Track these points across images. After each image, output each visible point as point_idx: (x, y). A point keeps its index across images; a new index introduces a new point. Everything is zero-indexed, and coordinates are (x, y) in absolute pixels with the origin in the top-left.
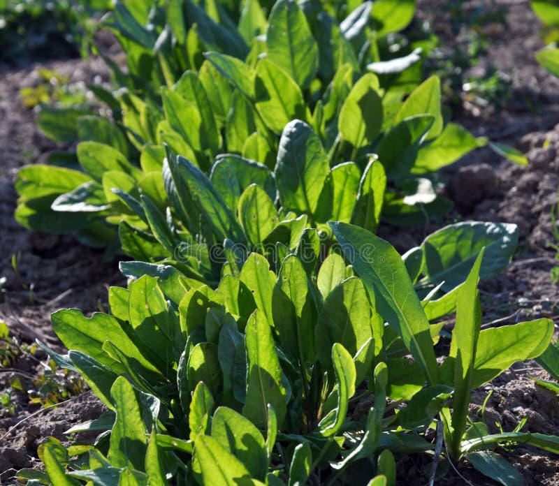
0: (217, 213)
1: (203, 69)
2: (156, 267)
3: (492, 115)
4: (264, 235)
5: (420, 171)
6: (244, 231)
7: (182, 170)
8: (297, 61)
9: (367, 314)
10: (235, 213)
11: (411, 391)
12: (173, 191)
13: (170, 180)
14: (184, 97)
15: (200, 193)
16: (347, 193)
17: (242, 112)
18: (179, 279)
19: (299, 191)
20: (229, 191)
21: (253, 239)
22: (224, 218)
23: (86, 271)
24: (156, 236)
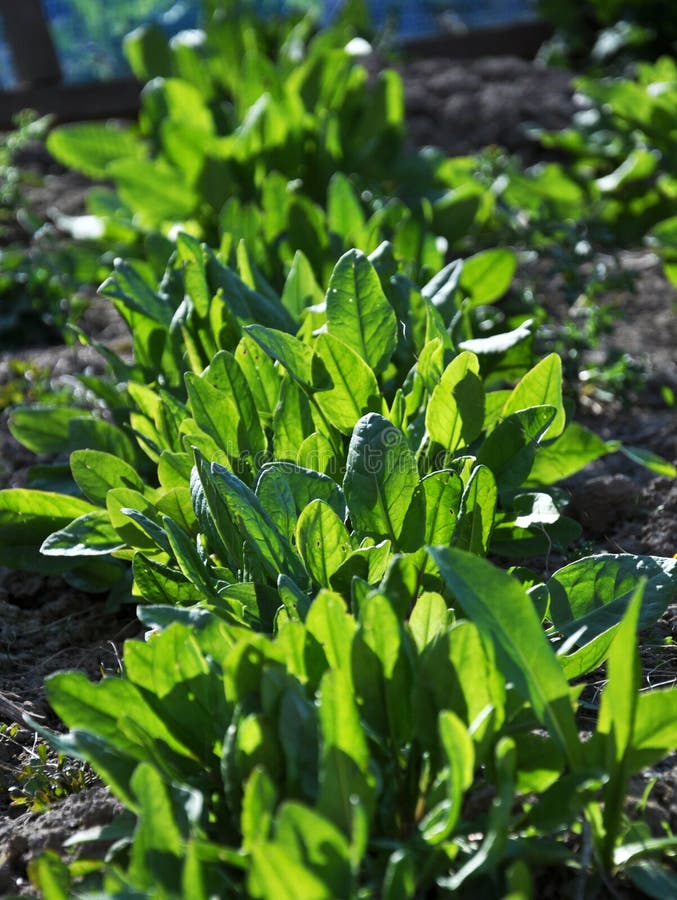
0: (267, 540)
1: (240, 348)
2: (187, 613)
3: (618, 413)
4: (331, 569)
5: (530, 486)
6: (304, 564)
7: (218, 482)
8: (368, 336)
9: (483, 673)
10: (291, 540)
11: (546, 779)
12: (205, 512)
13: (202, 496)
14: (215, 386)
15: (244, 512)
16: (442, 510)
17: (294, 406)
18: (221, 628)
19: (378, 508)
20: (281, 510)
21: (317, 575)
22: (276, 547)
23: (82, 624)
24: (185, 573)
